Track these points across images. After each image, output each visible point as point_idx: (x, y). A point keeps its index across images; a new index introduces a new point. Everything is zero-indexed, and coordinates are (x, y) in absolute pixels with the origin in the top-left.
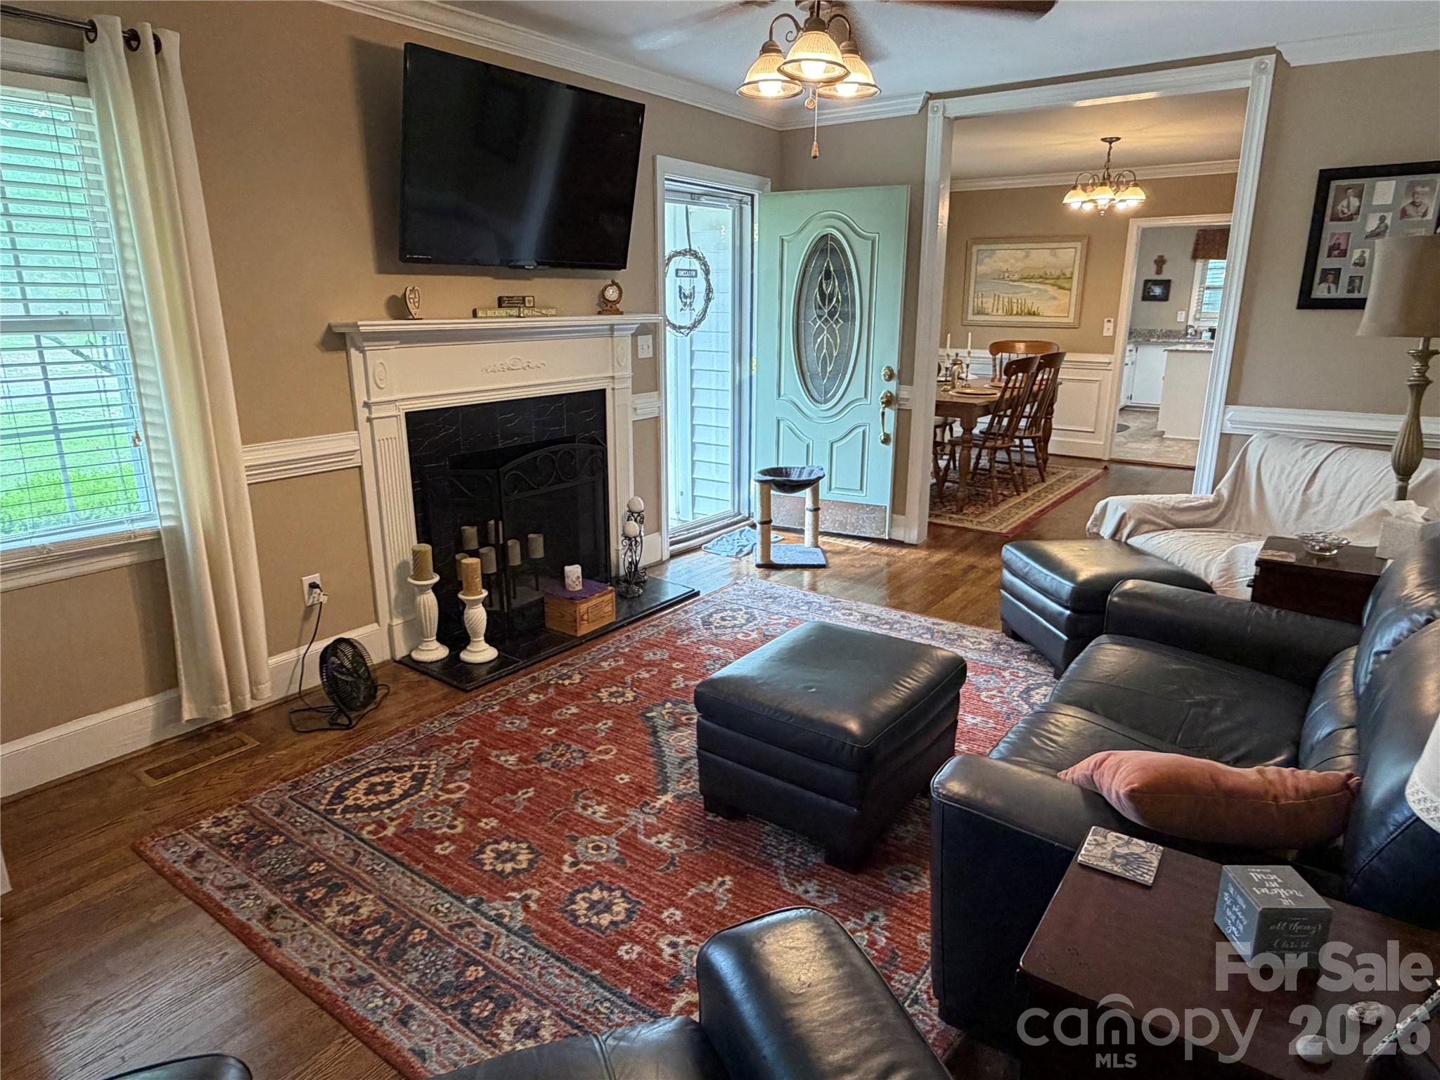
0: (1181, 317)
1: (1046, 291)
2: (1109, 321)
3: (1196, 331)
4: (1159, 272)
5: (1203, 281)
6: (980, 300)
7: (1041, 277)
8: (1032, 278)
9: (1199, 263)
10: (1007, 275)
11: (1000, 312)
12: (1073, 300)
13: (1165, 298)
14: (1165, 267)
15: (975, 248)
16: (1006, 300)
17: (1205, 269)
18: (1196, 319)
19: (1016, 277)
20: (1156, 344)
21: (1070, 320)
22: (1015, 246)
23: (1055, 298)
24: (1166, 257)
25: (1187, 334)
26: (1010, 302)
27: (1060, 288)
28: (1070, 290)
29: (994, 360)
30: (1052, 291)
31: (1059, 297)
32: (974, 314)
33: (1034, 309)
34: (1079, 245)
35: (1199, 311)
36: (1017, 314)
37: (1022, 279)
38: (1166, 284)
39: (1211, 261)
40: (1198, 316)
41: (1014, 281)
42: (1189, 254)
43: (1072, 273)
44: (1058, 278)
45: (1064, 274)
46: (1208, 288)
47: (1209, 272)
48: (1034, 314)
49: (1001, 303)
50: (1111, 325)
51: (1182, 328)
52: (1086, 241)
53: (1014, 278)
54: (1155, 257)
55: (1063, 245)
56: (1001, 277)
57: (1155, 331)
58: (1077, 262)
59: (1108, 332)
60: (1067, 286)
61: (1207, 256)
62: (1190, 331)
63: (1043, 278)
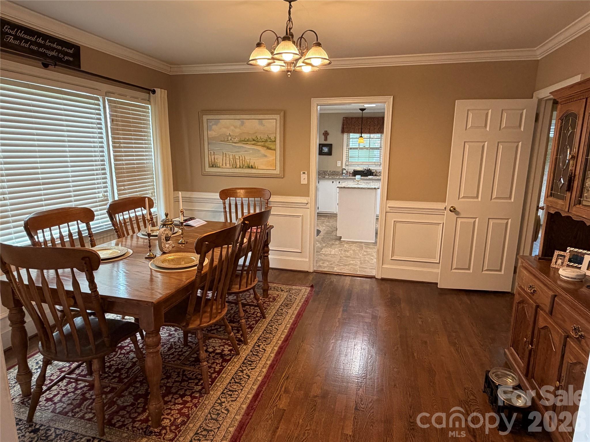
0: (339, 164)
1: (259, 151)
2: (304, 173)
3: (347, 172)
4: (326, 139)
5: (348, 145)
6: (213, 157)
7: (254, 140)
8: (248, 140)
9: (345, 135)
10: (230, 138)
11: (228, 165)
12: (278, 157)
13: (330, 153)
14: (328, 137)
15: (205, 118)
16: (231, 157)
17: (349, 138)
18: (346, 165)
19: (236, 140)
20: (328, 179)
21: (277, 172)
22: (232, 117)
23: (265, 156)
24: (329, 132)
25: (343, 173)
26: (234, 158)
27: (268, 148)
28: (275, 150)
29: (224, 203)
30: (263, 150)
31: (268, 155)
32: (209, 167)
33: (252, 164)
34: (277, 117)
35: (348, 161)
36: (240, 167)
37: (241, 141)
38: (330, 146)
39: (351, 134)
40: (347, 164)
41: (235, 143)
42: (340, 131)
43: (275, 138)
44: (266, 141)
45: (270, 138)
46: (351, 149)
47: (351, 140)
48: (252, 168)
49: (228, 159)
50: (305, 176)
51: (340, 170)
52: (282, 113)
53: (235, 141)
54: (323, 132)
55: (267, 116)
56: (225, 139)
57: (327, 171)
58: (278, 130)
59: (304, 181)
60: (273, 147)
61: (349, 132)
62: (344, 172)
63: (255, 141)
